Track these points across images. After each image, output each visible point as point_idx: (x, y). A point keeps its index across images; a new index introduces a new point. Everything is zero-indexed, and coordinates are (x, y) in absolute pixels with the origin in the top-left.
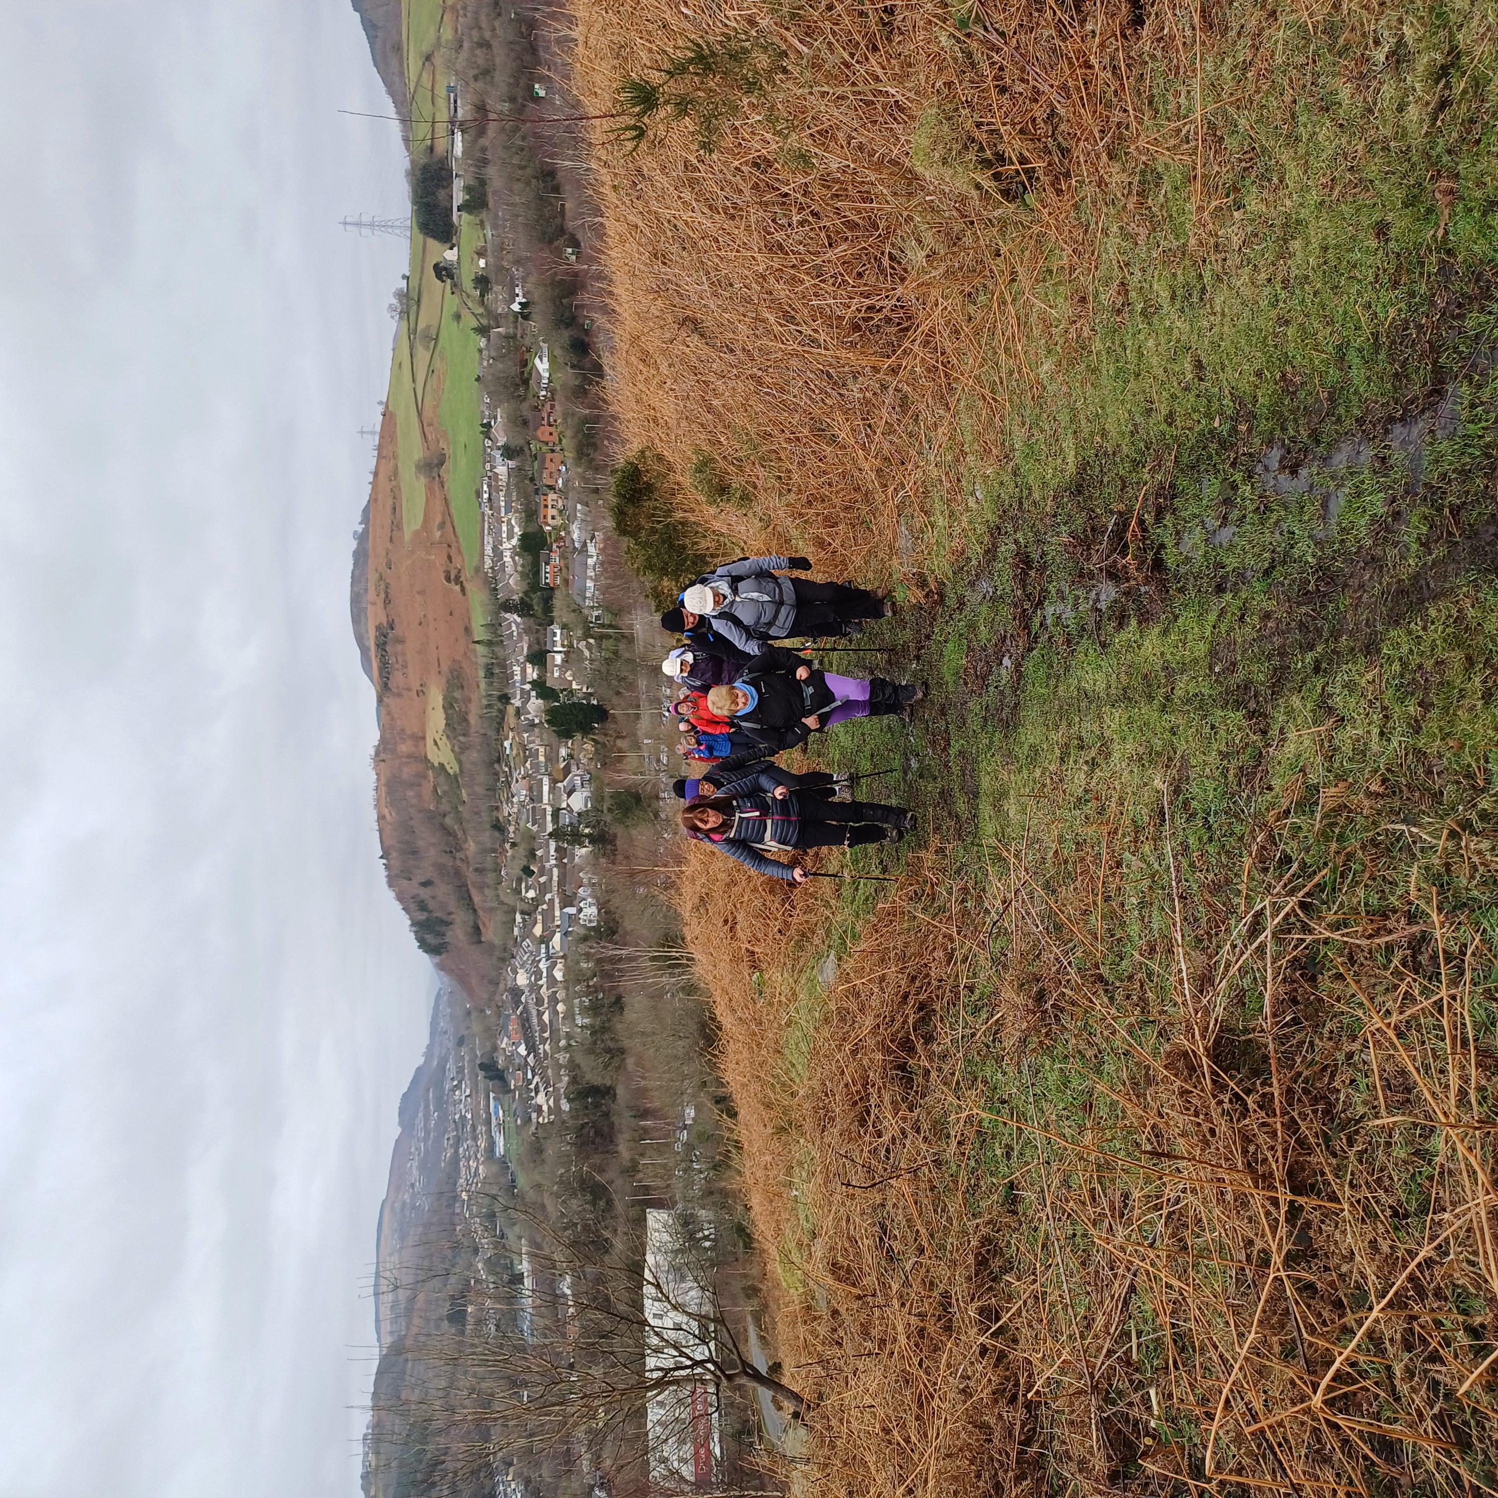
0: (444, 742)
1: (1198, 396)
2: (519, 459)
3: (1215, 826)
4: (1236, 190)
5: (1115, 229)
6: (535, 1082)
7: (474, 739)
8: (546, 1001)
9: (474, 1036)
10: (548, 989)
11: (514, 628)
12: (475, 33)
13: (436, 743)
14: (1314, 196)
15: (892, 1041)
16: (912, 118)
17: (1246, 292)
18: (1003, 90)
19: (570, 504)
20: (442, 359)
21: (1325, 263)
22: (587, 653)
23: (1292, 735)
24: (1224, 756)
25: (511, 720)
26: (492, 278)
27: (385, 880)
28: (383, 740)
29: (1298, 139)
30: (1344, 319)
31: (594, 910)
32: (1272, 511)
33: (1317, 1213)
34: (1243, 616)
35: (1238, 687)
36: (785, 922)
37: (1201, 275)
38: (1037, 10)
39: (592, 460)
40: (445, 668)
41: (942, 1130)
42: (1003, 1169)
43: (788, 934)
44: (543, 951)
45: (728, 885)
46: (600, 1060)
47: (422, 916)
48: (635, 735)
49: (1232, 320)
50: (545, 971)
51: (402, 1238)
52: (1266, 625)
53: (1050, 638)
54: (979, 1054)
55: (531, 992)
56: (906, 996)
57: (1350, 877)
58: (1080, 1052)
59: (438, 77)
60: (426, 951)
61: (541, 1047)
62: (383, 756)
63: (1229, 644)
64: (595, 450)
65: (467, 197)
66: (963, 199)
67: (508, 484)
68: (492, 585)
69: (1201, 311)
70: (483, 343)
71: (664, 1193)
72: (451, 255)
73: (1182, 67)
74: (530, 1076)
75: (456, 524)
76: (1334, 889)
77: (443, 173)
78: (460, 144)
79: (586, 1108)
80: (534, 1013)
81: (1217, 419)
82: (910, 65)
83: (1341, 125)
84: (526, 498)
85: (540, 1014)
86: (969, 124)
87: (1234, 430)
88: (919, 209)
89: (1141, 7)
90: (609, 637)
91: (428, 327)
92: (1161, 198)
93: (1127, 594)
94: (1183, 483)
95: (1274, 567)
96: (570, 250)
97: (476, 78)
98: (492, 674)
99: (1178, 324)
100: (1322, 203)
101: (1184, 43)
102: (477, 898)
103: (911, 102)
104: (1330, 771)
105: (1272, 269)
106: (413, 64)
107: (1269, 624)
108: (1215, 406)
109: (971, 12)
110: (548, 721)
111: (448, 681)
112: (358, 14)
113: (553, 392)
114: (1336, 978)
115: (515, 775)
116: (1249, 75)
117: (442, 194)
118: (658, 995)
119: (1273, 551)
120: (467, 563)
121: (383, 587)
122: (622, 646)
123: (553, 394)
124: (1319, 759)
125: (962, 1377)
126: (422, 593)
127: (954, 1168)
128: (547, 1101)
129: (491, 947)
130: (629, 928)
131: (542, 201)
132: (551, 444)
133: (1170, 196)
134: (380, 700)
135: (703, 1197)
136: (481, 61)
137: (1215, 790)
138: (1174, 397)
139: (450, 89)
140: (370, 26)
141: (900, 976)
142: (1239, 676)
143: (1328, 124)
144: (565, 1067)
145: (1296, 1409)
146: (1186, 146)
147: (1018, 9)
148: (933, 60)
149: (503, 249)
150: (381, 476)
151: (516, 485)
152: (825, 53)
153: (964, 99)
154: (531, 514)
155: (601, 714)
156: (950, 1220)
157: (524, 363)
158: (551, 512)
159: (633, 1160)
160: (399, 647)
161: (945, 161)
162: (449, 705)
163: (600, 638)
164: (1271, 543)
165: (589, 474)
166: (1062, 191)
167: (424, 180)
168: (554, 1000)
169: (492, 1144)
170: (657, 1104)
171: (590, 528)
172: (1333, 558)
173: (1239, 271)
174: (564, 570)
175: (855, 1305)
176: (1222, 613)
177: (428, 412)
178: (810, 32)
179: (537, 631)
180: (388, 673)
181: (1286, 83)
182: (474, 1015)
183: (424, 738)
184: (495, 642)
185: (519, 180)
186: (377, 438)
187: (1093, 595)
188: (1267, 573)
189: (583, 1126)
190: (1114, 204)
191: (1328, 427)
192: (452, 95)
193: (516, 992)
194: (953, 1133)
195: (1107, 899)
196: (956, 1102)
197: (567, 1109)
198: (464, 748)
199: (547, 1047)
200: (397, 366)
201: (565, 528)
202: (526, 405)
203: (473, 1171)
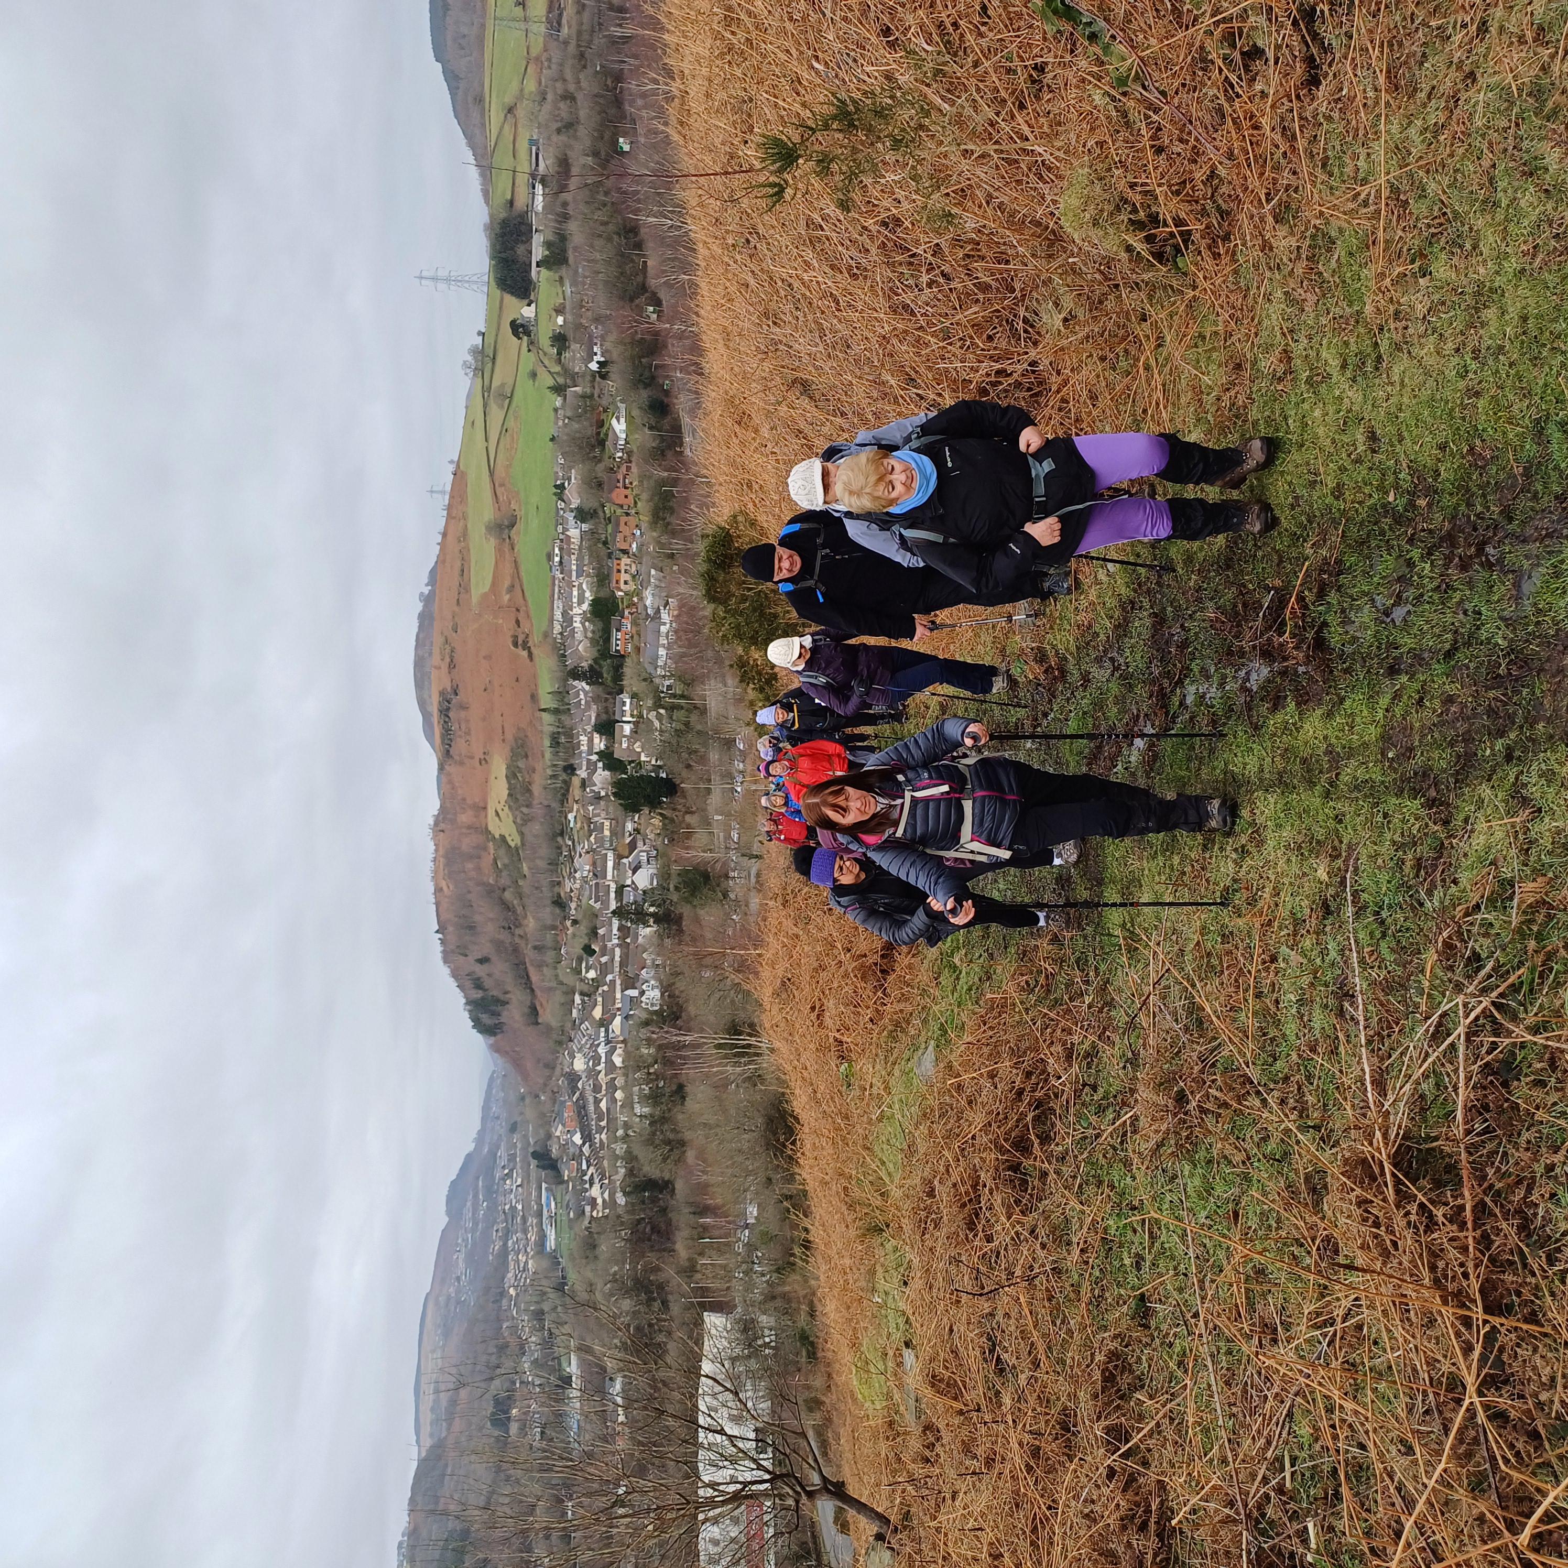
0: (506, 813)
1: (1371, 469)
2: (592, 522)
3: (1389, 920)
4: (1423, 256)
5: (1279, 294)
6: (589, 1173)
7: (537, 810)
8: (604, 1088)
9: (528, 1122)
10: (606, 1075)
11: (582, 696)
12: (559, 85)
13: (497, 814)
14: (1512, 265)
15: (1006, 1140)
16: (1060, 177)
17: (1430, 361)
18: (1159, 150)
19: (643, 569)
20: (516, 418)
21: (1524, 333)
22: (657, 724)
23: (1482, 826)
24: (1398, 846)
25: (576, 792)
26: (570, 335)
27: (440, 955)
28: (443, 809)
29: (1496, 204)
30: (1544, 392)
31: (656, 994)
32: (1455, 590)
33: (1513, 1336)
34: (1421, 699)
35: (1416, 774)
36: (877, 1011)
37: (1376, 343)
38: (1202, 69)
39: (668, 524)
40: (509, 736)
41: (1062, 1236)
42: (1132, 1279)
43: (881, 1023)
44: (602, 1034)
45: (816, 970)
46: (659, 1152)
47: (478, 995)
48: (704, 810)
49: (1413, 390)
50: (603, 1056)
51: (446, 1334)
52: (1448, 710)
53: (1191, 718)
54: (1104, 1156)
55: (588, 1077)
56: (1020, 1093)
57: (1552, 977)
58: (1225, 1157)
59: (520, 129)
60: (480, 1032)
61: (597, 1136)
62: (442, 826)
63: (1405, 729)
64: (672, 514)
65: (547, 253)
66: (1109, 262)
67: (580, 547)
68: (561, 652)
69: (1377, 381)
70: (558, 402)
71: (724, 1296)
72: (528, 312)
73: (1362, 126)
74: (584, 1167)
75: (525, 587)
76: (1531, 991)
77: (523, 228)
78: (541, 198)
79: (643, 1202)
80: (591, 1100)
81: (1392, 494)
82: (1059, 124)
83: (1546, 191)
84: (599, 562)
85: (597, 1102)
86: (1122, 185)
87: (1411, 505)
88: (1060, 271)
89: (1317, 67)
90: (680, 707)
91: (503, 385)
92: (1333, 264)
93: (1283, 673)
94: (1351, 559)
95: (1456, 649)
96: (651, 309)
97: (559, 131)
98: (558, 743)
99: (1350, 394)
100: (1523, 271)
101: (1365, 104)
102: (534, 978)
103: (1060, 161)
104: (1527, 865)
105: (1460, 338)
106: (495, 116)
107: (1453, 709)
108: (1391, 479)
109: (1130, 70)
110: (615, 794)
111: (512, 750)
112: (439, 65)
113: (630, 453)
114: (1535, 1085)
115: (578, 849)
116: (1442, 138)
117: (521, 250)
118: (722, 1085)
119: (1456, 632)
120: (535, 629)
121: (448, 648)
122: (694, 718)
123: (629, 456)
124: (1513, 852)
125: (1085, 1501)
126: (488, 657)
127: (1076, 1277)
128: (602, 1194)
129: (549, 1028)
130: (693, 1013)
131: (623, 258)
132: (626, 507)
133: (1343, 260)
134: (441, 768)
135: (765, 1301)
136: (564, 115)
137: (1389, 882)
138: (1343, 469)
139: (532, 142)
140: (452, 77)
141: (1014, 1071)
142: (1418, 760)
143: (1532, 190)
144: (622, 1158)
145: (1487, 1547)
146: (1365, 210)
147: (1182, 68)
148: (1085, 118)
149: (582, 307)
150: (449, 537)
151: (589, 548)
152: (968, 111)
153: (1117, 159)
154: (603, 579)
155: (670, 787)
156: (1070, 1332)
157: (601, 424)
158: (624, 577)
159: (690, 1260)
160: (463, 714)
161: (1095, 223)
162: (512, 775)
163: (672, 708)
164: (1453, 624)
165: (664, 539)
166: (1219, 254)
167: (503, 235)
168: (611, 1087)
169: (542, 1237)
170: (719, 1201)
171: (664, 594)
172: (1527, 641)
173: (1422, 340)
174: (636, 637)
175: (957, 1420)
176: (1397, 696)
177: (500, 472)
178: (953, 88)
179: (606, 700)
180: (451, 740)
181: (1485, 147)
182: (528, 1101)
183: (485, 808)
184: (562, 710)
185: (600, 236)
186: (447, 497)
187: (1242, 673)
188: (1449, 655)
189: (639, 1221)
190: (1279, 268)
191: (1524, 503)
192: (534, 148)
193: (573, 1078)
194: (1075, 1240)
195: (1258, 995)
196: (1078, 1207)
197: (623, 1203)
198: (527, 820)
199: (604, 1136)
200: (470, 424)
201: (638, 593)
202: (601, 466)
203: (522, 1265)
